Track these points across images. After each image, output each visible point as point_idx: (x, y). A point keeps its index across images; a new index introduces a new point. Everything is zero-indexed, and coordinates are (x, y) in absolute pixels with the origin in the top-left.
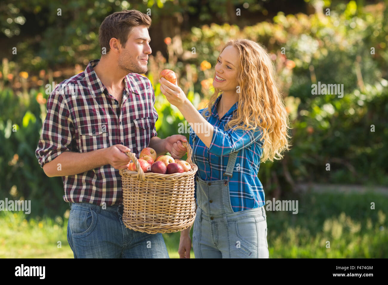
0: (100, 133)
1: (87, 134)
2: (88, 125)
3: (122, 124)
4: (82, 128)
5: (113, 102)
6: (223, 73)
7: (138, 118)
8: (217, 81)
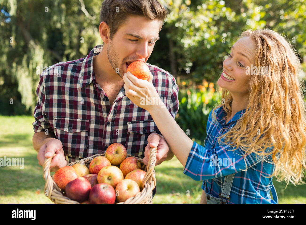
0: (78, 130)
1: (62, 129)
2: (66, 119)
3: (110, 125)
4: (58, 121)
5: (102, 97)
6: (232, 70)
7: (135, 120)
8: (224, 80)
